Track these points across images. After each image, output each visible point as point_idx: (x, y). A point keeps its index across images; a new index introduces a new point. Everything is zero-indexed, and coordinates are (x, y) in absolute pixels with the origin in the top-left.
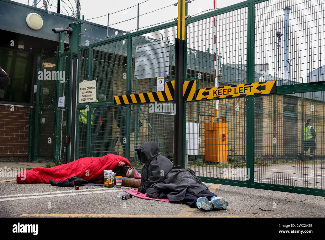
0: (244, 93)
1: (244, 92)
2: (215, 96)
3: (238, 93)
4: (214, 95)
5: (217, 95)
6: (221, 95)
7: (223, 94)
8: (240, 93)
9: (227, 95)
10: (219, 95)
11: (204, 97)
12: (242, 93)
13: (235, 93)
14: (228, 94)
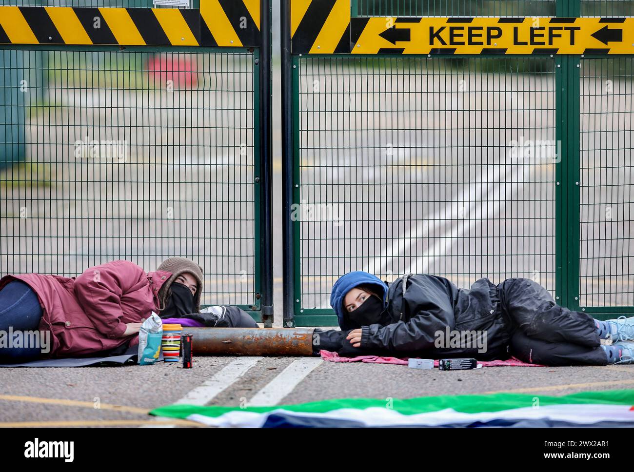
0: (547, 46)
1: (551, 43)
2: (438, 45)
3: (526, 43)
4: (431, 43)
5: (444, 43)
6: (463, 43)
7: (470, 43)
8: (532, 43)
9: (485, 46)
10: (452, 43)
11: (387, 45)
12: (543, 43)
13: (516, 42)
14: (489, 43)
